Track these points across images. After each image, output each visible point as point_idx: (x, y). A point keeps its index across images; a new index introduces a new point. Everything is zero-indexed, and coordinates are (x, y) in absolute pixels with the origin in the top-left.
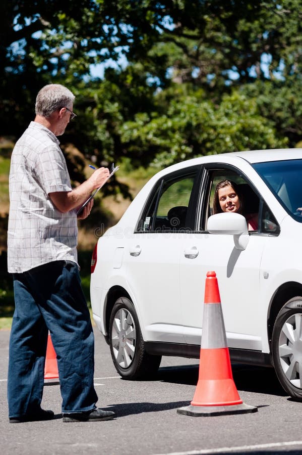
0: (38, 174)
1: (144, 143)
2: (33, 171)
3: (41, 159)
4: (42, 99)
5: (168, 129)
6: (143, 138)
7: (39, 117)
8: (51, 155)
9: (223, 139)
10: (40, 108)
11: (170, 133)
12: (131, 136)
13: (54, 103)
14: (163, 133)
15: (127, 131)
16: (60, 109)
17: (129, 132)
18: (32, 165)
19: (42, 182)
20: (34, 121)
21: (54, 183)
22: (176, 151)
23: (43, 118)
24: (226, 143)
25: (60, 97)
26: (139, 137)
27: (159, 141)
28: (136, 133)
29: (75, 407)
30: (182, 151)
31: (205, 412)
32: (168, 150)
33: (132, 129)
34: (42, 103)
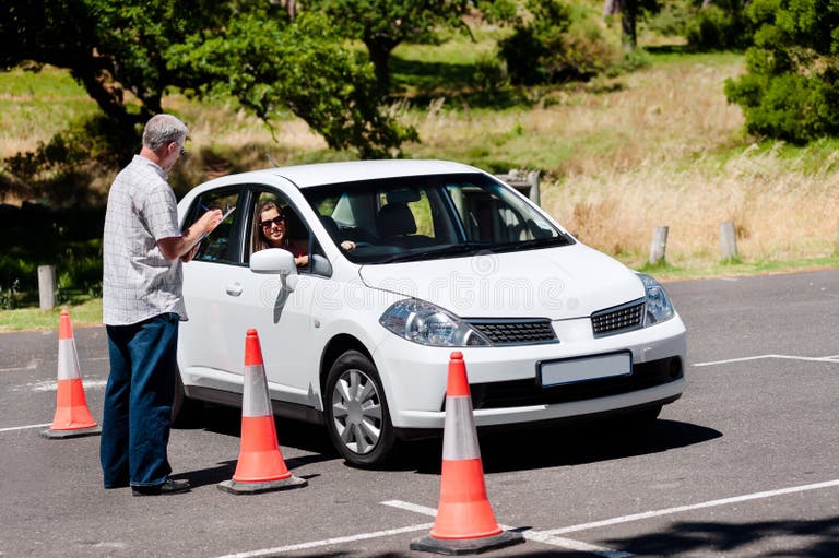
0: (146, 217)
1: (195, 69)
2: (141, 214)
3: (151, 200)
4: (151, 129)
5: (226, 52)
6: (194, 65)
7: (146, 149)
8: (162, 195)
9: (291, 69)
10: (148, 139)
11: (228, 57)
12: (179, 62)
13: (164, 136)
14: (219, 58)
15: (174, 54)
16: (170, 142)
17: (176, 57)
18: (139, 206)
19: (150, 226)
20: (138, 154)
21: (165, 228)
22: (235, 80)
23: (151, 151)
24: (294, 73)
25: (172, 130)
26: (189, 63)
27: (213, 69)
28: (185, 59)
29: (145, 479)
30: (243, 80)
31: (248, 490)
32: (225, 79)
33: (180, 54)
34: (150, 134)
